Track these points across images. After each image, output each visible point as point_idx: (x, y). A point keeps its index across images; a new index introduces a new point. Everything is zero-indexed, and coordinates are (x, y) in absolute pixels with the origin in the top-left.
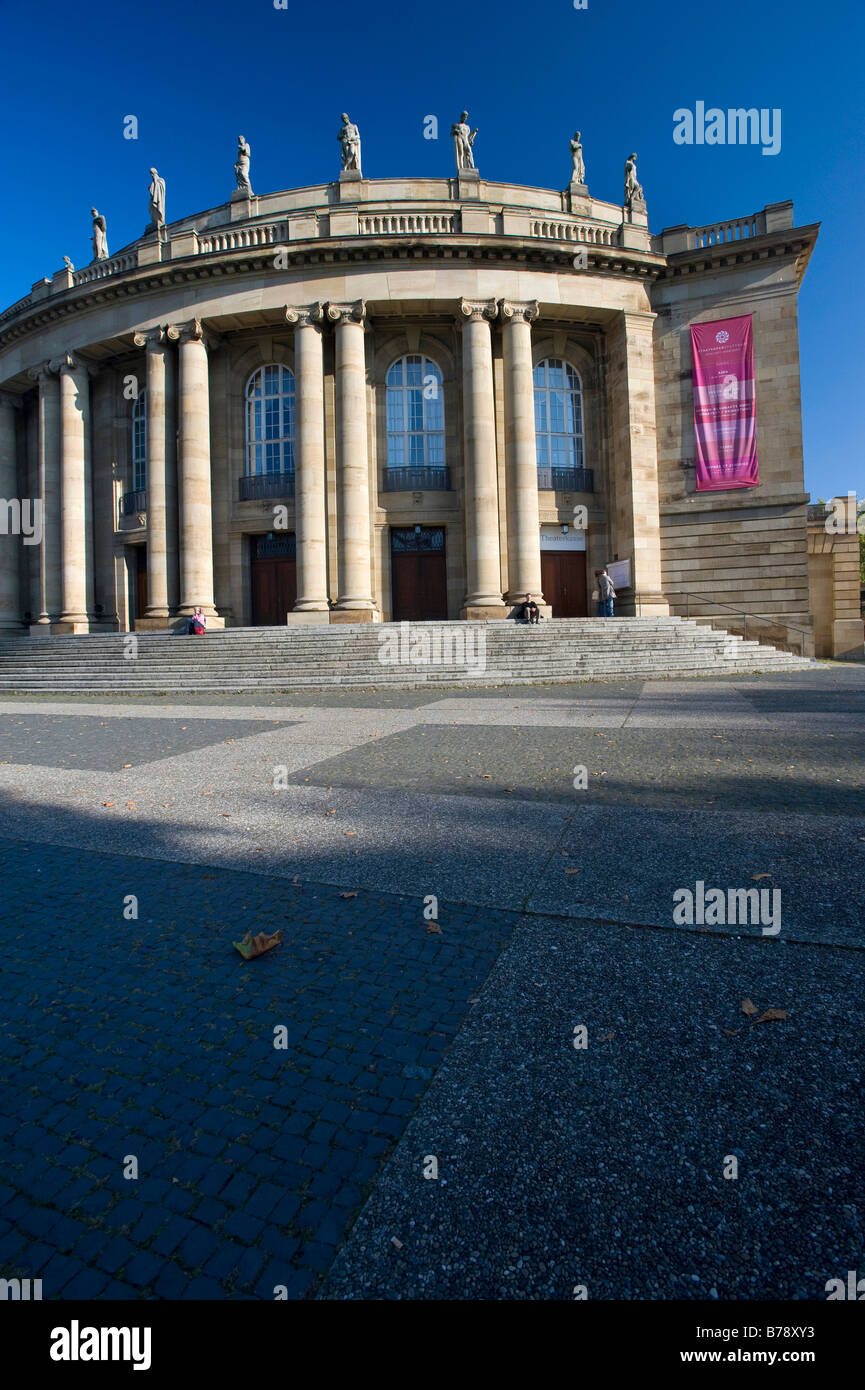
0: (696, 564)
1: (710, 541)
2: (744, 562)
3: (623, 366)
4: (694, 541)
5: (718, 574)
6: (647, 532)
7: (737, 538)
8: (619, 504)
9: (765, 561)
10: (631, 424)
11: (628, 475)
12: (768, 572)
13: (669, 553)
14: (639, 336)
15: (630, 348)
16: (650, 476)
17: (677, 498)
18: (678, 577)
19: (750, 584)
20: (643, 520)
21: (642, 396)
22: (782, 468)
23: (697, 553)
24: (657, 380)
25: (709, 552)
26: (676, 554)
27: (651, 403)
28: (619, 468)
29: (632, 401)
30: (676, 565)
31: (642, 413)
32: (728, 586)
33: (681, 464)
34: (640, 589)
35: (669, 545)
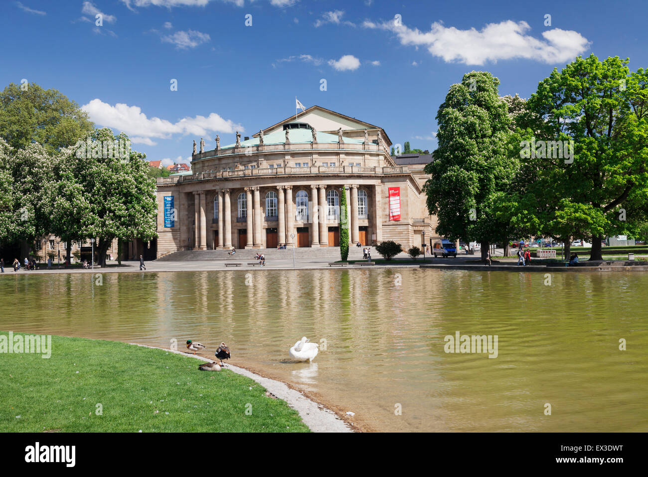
0: (389, 235)
1: (391, 231)
2: (398, 235)
3: (375, 195)
4: (389, 231)
5: (393, 237)
6: (380, 229)
7: (396, 230)
8: (374, 223)
9: (402, 235)
10: (377, 207)
11: (376, 217)
12: (402, 237)
14: (378, 190)
15: (376, 192)
16: (380, 218)
17: (386, 222)
18: (385, 238)
19: (399, 240)
20: (378, 226)
21: (379, 201)
22: (405, 217)
23: (389, 233)
24: (382, 198)
25: (392, 233)
26: (386, 233)
27: (381, 203)
28: (374, 215)
29: (377, 203)
31: (379, 205)
33: (386, 215)
34: (378, 240)
35: (384, 231)
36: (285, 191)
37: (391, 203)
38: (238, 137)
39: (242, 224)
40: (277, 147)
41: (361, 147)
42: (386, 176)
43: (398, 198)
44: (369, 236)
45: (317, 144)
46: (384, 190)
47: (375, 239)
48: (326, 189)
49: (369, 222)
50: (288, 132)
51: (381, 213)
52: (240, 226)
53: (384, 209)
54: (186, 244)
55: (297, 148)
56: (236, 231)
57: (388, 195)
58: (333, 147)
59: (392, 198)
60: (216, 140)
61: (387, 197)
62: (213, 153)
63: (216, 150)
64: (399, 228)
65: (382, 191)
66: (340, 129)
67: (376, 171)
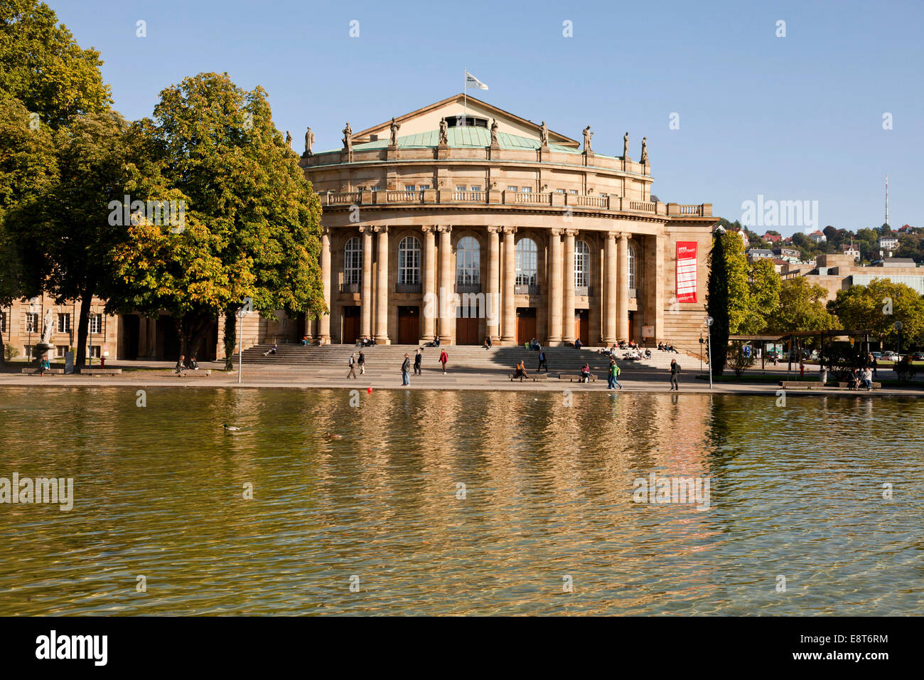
0: (675, 329)
1: (680, 321)
2: (692, 330)
3: (655, 255)
4: (675, 321)
5: (683, 334)
6: (660, 317)
8: (649, 304)
10: (657, 277)
11: (654, 295)
13: (667, 324)
14: (660, 243)
15: (657, 249)
16: (661, 297)
17: (670, 304)
18: (669, 334)
20: (659, 313)
21: (660, 266)
23: (676, 325)
24: (665, 260)
25: (680, 325)
26: (669, 325)
27: (663, 269)
28: (650, 291)
29: (657, 269)
30: (669, 329)
31: (660, 273)
32: (686, 338)
33: (671, 292)
34: (657, 338)
35: (666, 321)
36: (502, 235)
37: (679, 270)
38: (395, 129)
39: (408, 296)
40: (474, 152)
41: (619, 164)
42: (674, 221)
43: (694, 261)
44: (636, 329)
45: (548, 152)
46: (669, 247)
47: (651, 335)
48: (577, 238)
49: (639, 303)
50: (496, 127)
51: (663, 289)
52: (403, 300)
53: (668, 281)
54: (280, 330)
55: (510, 157)
56: (395, 310)
57: (674, 257)
58: (575, 162)
59: (681, 262)
60: (345, 132)
61: (673, 260)
62: (335, 158)
63: (345, 152)
64: (693, 317)
65: (665, 248)
66: (588, 128)
67: (658, 210)
